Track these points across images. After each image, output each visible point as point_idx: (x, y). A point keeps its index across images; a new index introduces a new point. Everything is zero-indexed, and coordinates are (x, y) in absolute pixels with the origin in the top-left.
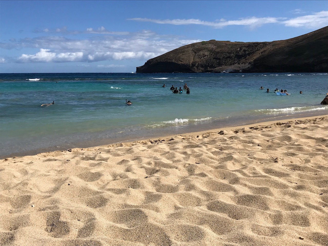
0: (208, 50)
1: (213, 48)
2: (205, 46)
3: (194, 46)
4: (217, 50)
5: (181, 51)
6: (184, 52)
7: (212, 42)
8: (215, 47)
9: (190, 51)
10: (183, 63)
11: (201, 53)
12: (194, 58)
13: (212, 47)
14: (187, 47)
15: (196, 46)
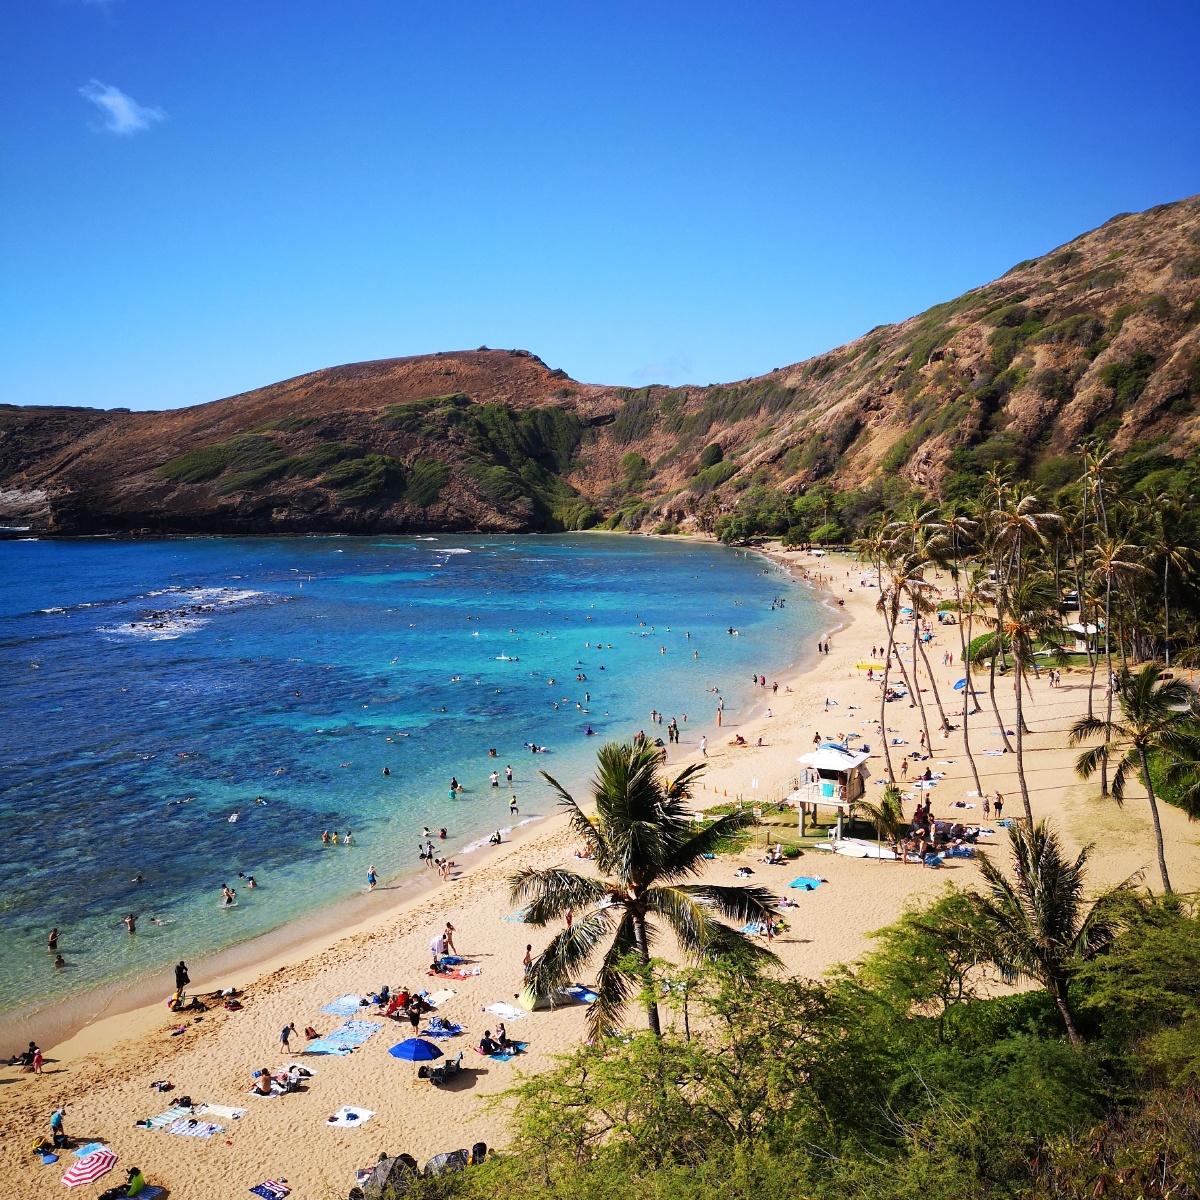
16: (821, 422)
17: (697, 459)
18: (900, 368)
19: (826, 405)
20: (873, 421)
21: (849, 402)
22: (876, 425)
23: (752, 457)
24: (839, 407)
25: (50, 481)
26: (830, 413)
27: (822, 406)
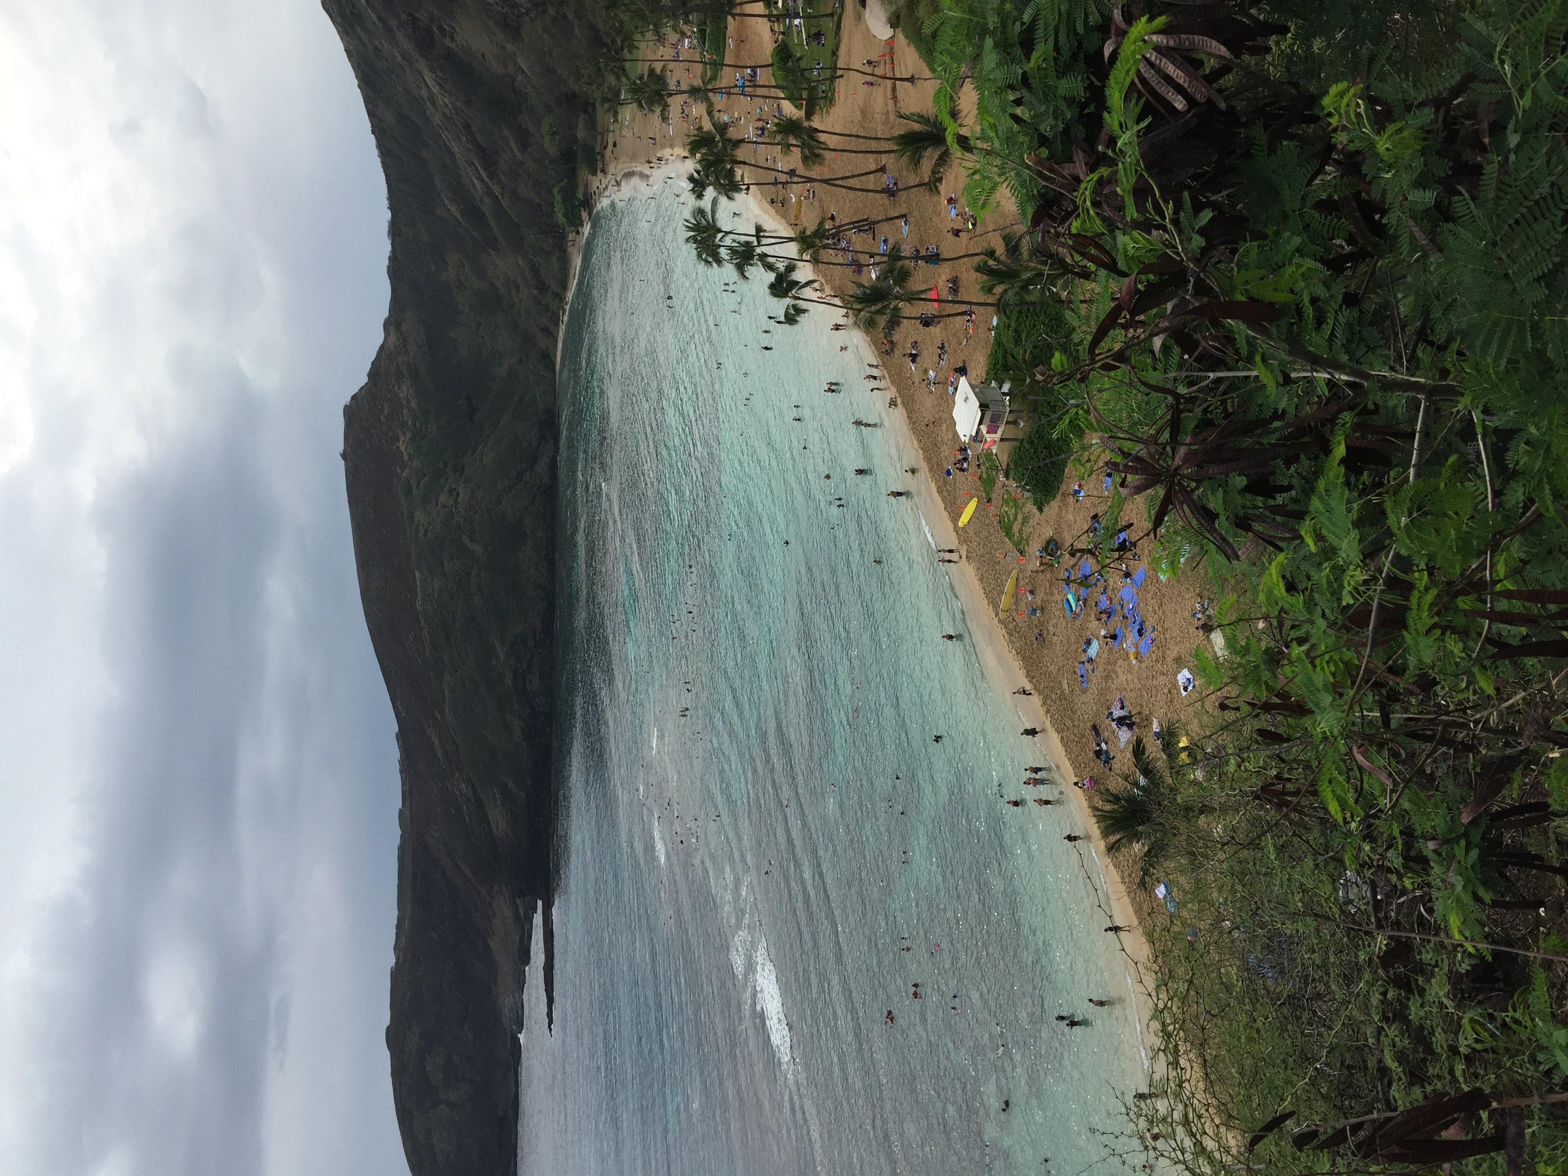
0: (426, 1050)
1: (420, 1034)
2: (410, 1065)
3: (410, 1108)
4: (432, 1020)
6: (430, 1149)
7: (395, 1036)
8: (415, 1028)
9: (432, 1122)
11: (436, 1079)
12: (456, 1107)
13: (416, 1036)
14: (412, 1135)
15: (410, 1102)
16: (446, 100)
17: (476, 234)
19: (423, 86)
20: (448, 42)
21: (422, 64)
22: (452, 40)
23: (481, 179)
24: (428, 77)
25: (483, 892)
26: (435, 90)
27: (424, 92)
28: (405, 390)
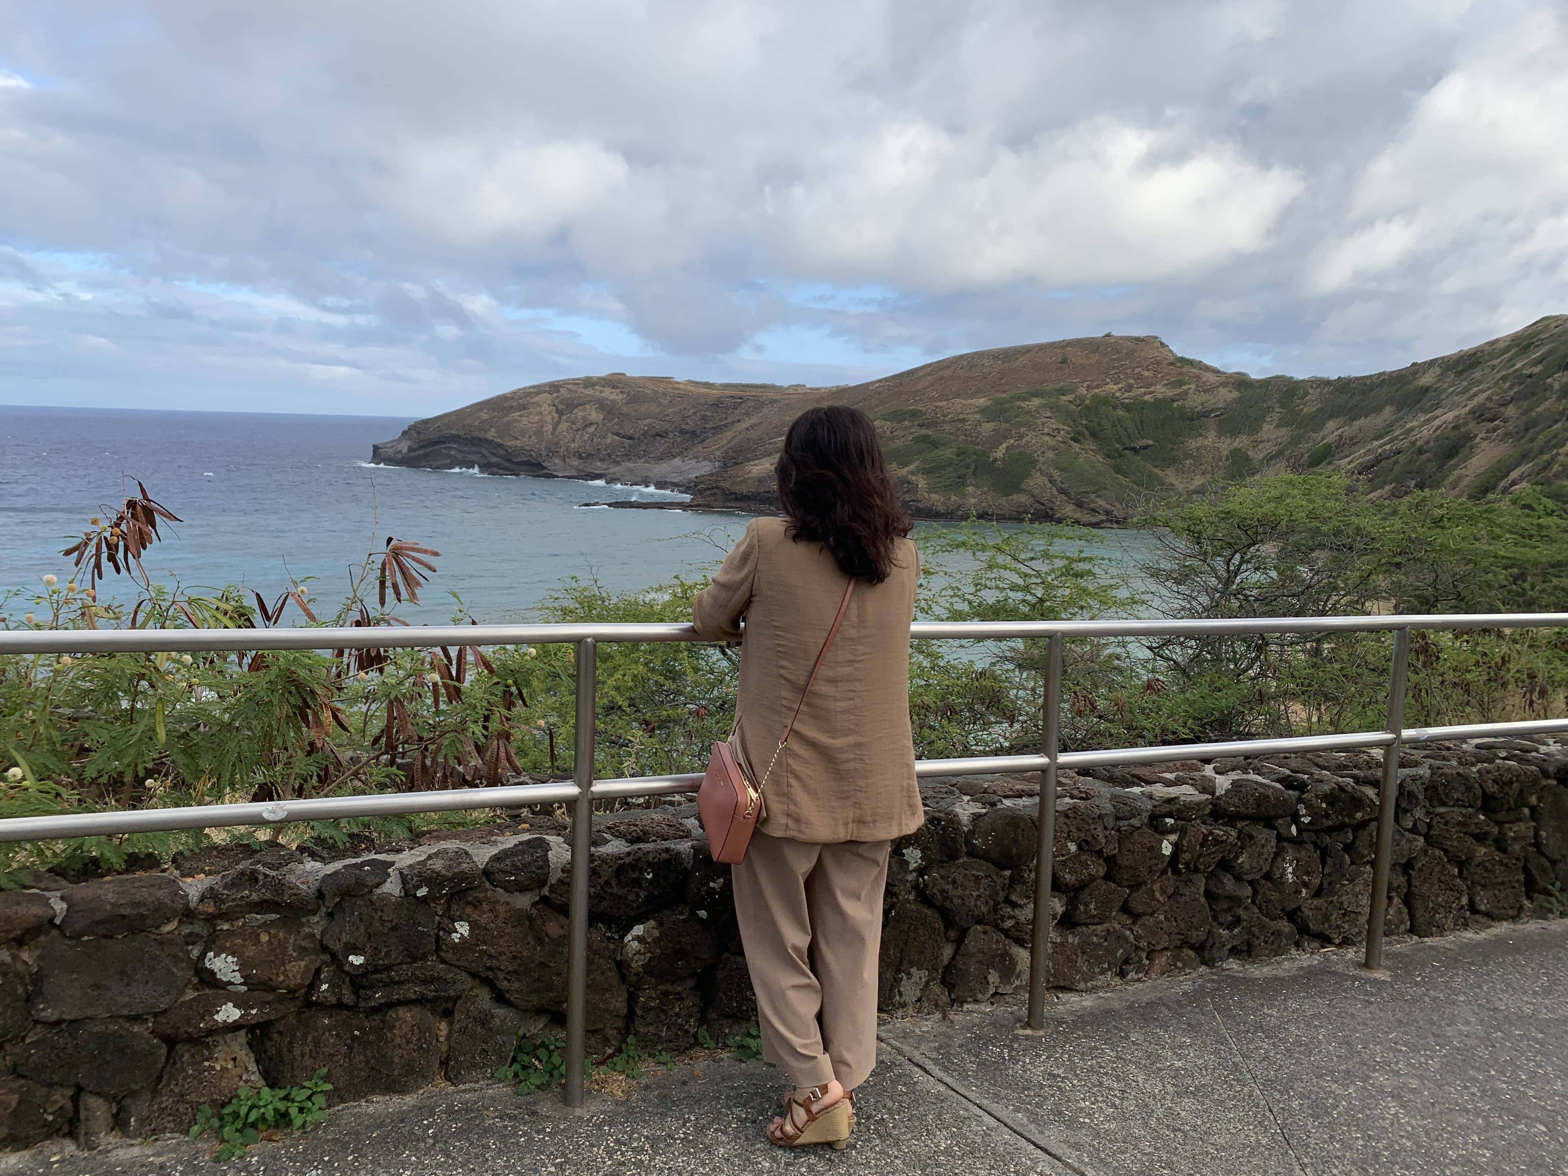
0: (602, 405)
1: (614, 401)
2: (591, 392)
3: (558, 391)
4: (625, 410)
5: (515, 404)
6: (524, 408)
7: (615, 381)
8: (620, 396)
9: (545, 408)
10: (518, 443)
11: (579, 413)
12: (555, 429)
13: (613, 397)
14: (538, 393)
15: (563, 391)
16: (1425, 432)
17: (1306, 458)
18: (1530, 376)
19: (1445, 411)
20: (1483, 435)
21: (1463, 410)
22: (1483, 439)
24: (1451, 415)
25: (717, 454)
26: (1439, 422)
28: (1161, 390)
